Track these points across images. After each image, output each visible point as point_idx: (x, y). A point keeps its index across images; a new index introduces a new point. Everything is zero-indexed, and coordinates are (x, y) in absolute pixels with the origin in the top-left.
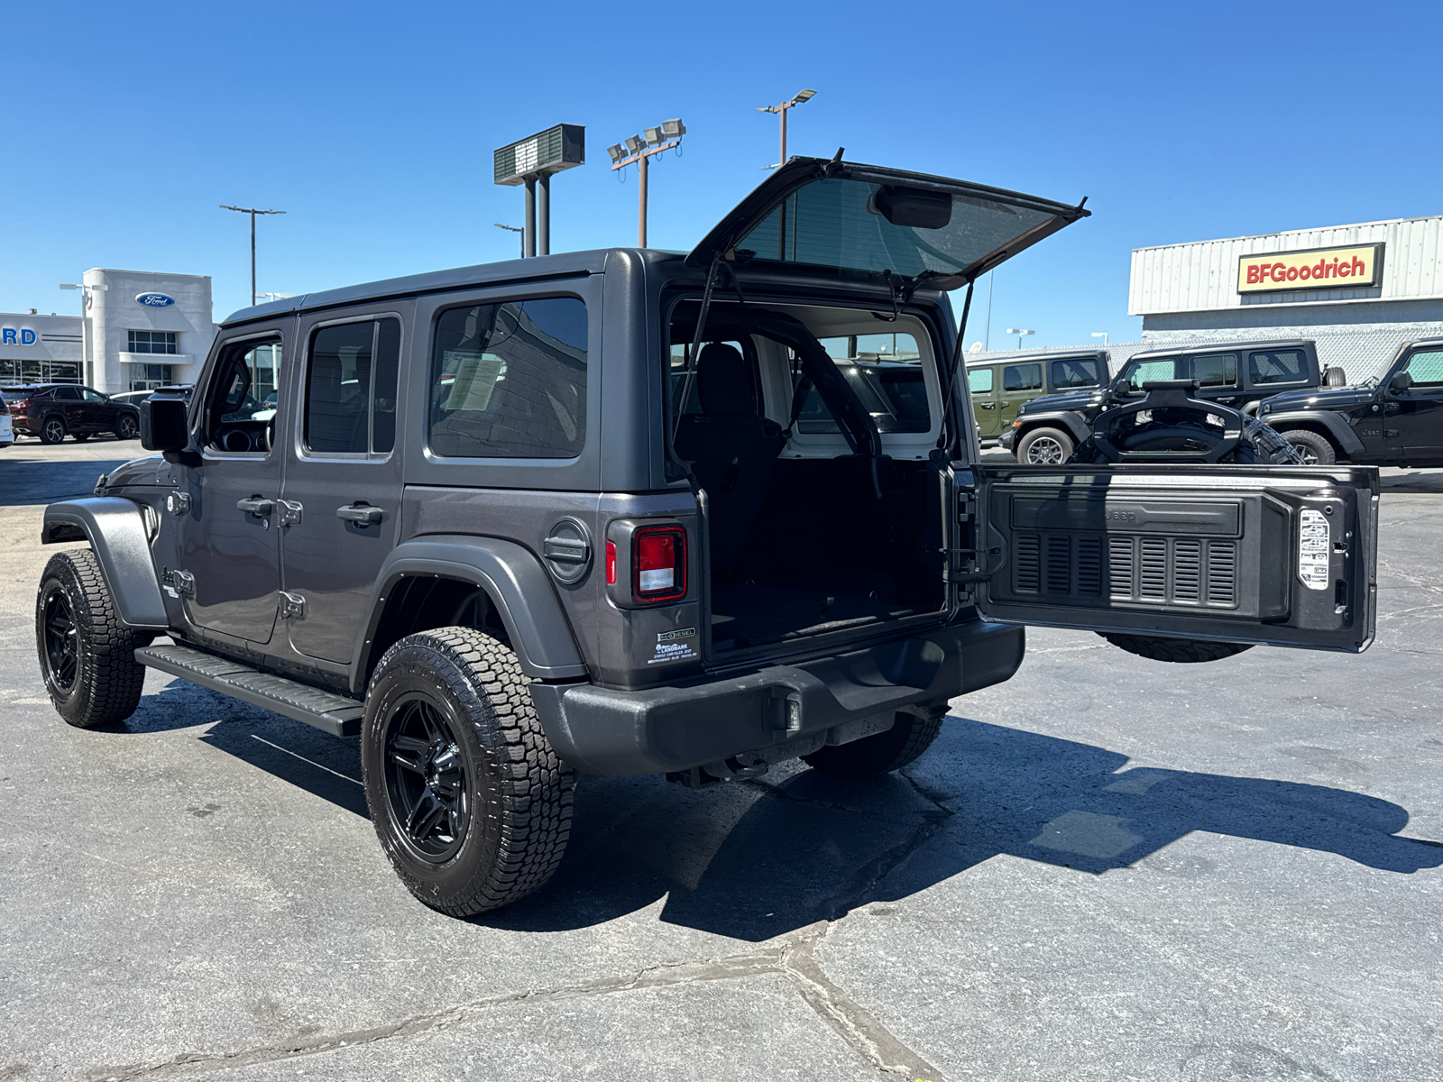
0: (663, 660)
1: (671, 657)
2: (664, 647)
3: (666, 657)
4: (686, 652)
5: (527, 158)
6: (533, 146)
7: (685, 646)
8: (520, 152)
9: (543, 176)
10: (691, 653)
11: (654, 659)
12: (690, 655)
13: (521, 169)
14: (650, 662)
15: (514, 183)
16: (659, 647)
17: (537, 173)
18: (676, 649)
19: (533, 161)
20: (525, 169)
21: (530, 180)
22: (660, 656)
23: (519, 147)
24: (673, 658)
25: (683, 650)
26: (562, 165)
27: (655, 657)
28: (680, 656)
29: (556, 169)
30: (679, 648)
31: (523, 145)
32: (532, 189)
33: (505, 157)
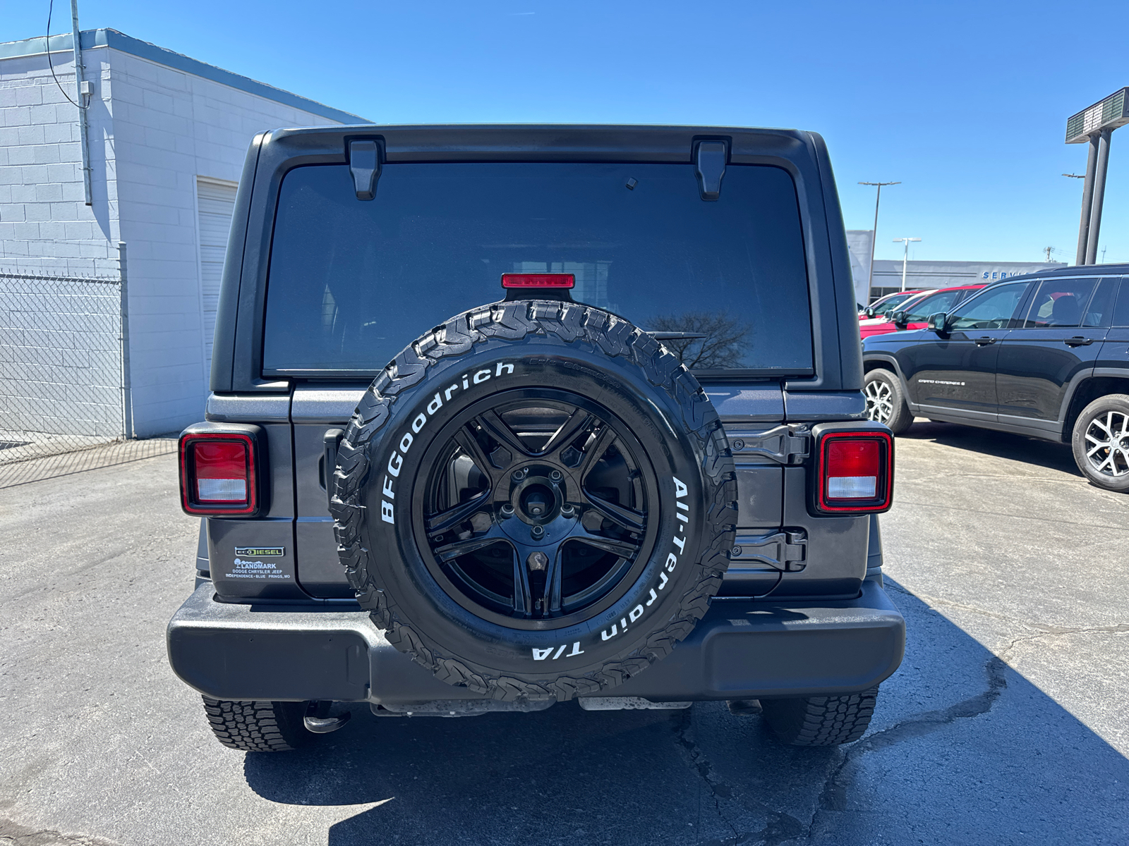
0: (244, 576)
1: (254, 574)
2: (244, 562)
3: (248, 574)
4: (274, 572)
5: (1093, 120)
6: (1099, 110)
7: (274, 566)
8: (1088, 116)
9: (1106, 132)
10: (283, 574)
11: (232, 573)
12: (278, 577)
13: (1087, 128)
14: (227, 575)
15: (1082, 141)
16: (237, 561)
17: (1101, 130)
18: (261, 567)
19: (1098, 120)
20: (1090, 129)
21: (1094, 136)
22: (240, 571)
23: (1088, 112)
24: (257, 576)
25: (271, 570)
26: (1123, 120)
27: (234, 571)
28: (267, 575)
29: (1119, 125)
30: (265, 566)
31: (1091, 110)
32: (1096, 144)
33: (1077, 119)
